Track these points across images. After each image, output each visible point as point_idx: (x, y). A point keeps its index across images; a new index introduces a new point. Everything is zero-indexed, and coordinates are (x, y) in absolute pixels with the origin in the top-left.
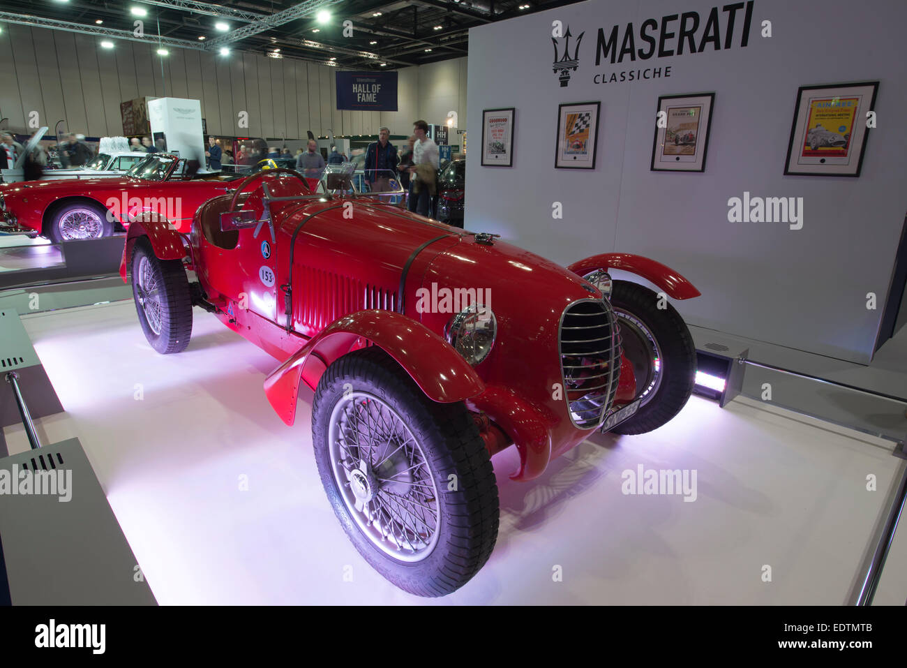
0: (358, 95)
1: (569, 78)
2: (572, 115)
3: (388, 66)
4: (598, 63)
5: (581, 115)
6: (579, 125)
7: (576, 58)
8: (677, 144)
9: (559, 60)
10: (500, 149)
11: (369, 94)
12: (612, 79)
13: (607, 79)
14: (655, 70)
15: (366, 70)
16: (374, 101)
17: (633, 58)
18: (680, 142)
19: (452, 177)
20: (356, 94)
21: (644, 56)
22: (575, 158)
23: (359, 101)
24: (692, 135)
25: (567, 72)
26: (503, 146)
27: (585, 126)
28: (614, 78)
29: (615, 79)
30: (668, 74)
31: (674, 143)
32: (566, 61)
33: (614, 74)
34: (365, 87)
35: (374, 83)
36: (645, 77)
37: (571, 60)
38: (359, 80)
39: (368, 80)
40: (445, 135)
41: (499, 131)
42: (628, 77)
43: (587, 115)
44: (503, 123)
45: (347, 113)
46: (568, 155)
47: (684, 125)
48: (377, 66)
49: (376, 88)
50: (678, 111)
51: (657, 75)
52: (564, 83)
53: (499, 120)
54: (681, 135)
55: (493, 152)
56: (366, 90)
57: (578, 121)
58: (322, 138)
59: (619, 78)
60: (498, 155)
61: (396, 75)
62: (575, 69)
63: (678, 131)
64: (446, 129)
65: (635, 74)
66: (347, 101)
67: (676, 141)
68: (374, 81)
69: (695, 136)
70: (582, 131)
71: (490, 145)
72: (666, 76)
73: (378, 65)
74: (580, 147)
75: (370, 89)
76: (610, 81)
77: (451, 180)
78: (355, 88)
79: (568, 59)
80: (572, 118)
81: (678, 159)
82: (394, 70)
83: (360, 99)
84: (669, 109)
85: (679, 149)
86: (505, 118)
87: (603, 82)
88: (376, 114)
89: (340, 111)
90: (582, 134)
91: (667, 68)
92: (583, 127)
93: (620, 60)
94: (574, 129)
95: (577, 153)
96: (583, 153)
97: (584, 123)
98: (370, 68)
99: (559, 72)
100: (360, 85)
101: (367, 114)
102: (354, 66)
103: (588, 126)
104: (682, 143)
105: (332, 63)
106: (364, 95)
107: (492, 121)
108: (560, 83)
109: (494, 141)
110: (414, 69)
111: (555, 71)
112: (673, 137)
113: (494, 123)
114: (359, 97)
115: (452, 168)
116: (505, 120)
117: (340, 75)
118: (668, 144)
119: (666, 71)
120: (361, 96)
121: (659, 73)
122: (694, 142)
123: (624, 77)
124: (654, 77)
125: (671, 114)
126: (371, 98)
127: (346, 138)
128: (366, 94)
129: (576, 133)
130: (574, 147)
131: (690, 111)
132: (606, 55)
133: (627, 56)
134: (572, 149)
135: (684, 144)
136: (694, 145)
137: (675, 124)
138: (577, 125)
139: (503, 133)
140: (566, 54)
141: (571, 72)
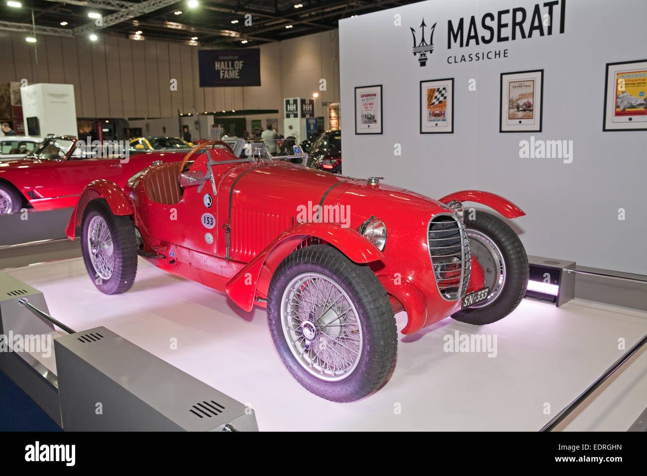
0: (221, 72)
1: (426, 59)
2: (431, 89)
3: (249, 42)
4: (449, 47)
5: (439, 89)
6: (438, 97)
7: (431, 43)
8: (518, 111)
9: (417, 45)
10: (370, 119)
11: (232, 70)
12: (462, 60)
13: (458, 59)
14: (496, 52)
15: (228, 48)
16: (237, 77)
17: (477, 43)
18: (521, 109)
19: (326, 147)
20: (219, 71)
21: (486, 42)
22: (436, 125)
23: (221, 77)
24: (529, 103)
25: (424, 55)
26: (373, 117)
27: (443, 98)
28: (463, 59)
29: (465, 60)
30: (506, 55)
31: (516, 110)
32: (423, 45)
33: (463, 56)
34: (228, 64)
35: (236, 60)
36: (488, 58)
37: (427, 45)
38: (221, 58)
39: (230, 57)
40: (311, 107)
41: (369, 104)
42: (475, 58)
43: (444, 89)
44: (372, 97)
45: (209, 90)
46: (431, 122)
47: (522, 95)
48: (238, 43)
49: (239, 65)
50: (517, 84)
51: (497, 56)
52: (423, 64)
53: (369, 95)
54: (521, 103)
55: (365, 122)
56: (228, 67)
57: (437, 94)
58: (184, 116)
59: (467, 59)
60: (370, 125)
61: (258, 51)
62: (431, 52)
63: (518, 100)
64: (312, 102)
65: (480, 56)
66: (209, 78)
67: (518, 107)
68: (236, 57)
69: (532, 103)
70: (440, 102)
71: (363, 116)
72: (505, 56)
73: (240, 42)
74: (441, 115)
75: (233, 66)
76: (461, 61)
77: (325, 150)
78: (217, 66)
79: (425, 44)
80: (431, 92)
81: (520, 122)
82: (256, 47)
83: (223, 76)
84: (510, 82)
85: (521, 114)
86: (374, 93)
87: (455, 62)
88: (238, 89)
89: (202, 89)
90: (440, 105)
91: (505, 51)
92: (441, 99)
93: (467, 45)
94: (434, 100)
95: (439, 120)
96: (443, 120)
97: (442, 95)
98: (231, 45)
99: (418, 55)
100: (222, 63)
101: (229, 90)
102: (216, 44)
103: (445, 98)
104: (522, 109)
105: (193, 42)
106: (226, 72)
107: (363, 96)
108: (419, 64)
109: (366, 113)
110: (275, 45)
111: (415, 54)
112: (515, 104)
113: (365, 98)
114: (222, 74)
115: (325, 139)
116: (375, 95)
117: (201, 53)
118: (512, 111)
119: (505, 53)
120: (224, 73)
121: (499, 54)
122: (531, 108)
123: (472, 58)
124: (495, 57)
125: (511, 86)
126: (234, 75)
127: (209, 114)
128: (228, 71)
129: (435, 104)
130: (436, 115)
131: (526, 83)
132: (455, 41)
133: (473, 41)
134: (433, 118)
135: (524, 110)
136: (532, 110)
137: (515, 94)
138: (436, 97)
139: (374, 106)
140: (423, 40)
141: (428, 54)
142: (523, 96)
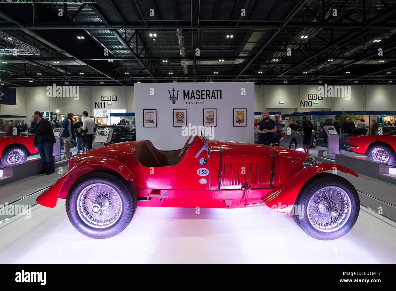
4: (184, 99)
5: (180, 112)
7: (177, 97)
9: (171, 97)
14: (201, 102)
21: (198, 99)
25: (174, 100)
26: (152, 121)
28: (189, 103)
36: (198, 104)
37: (175, 97)
41: (150, 116)
43: (183, 112)
44: (152, 114)
50: (208, 112)
51: (201, 104)
52: (174, 103)
53: (150, 113)
54: (210, 118)
55: (148, 123)
57: (180, 114)
59: (191, 103)
60: (150, 124)
62: (177, 100)
65: (196, 103)
67: (209, 119)
69: (213, 118)
70: (182, 116)
71: (147, 120)
72: (204, 104)
74: (182, 121)
80: (178, 113)
81: (210, 124)
84: (206, 112)
85: (210, 121)
86: (152, 112)
87: (187, 104)
91: (204, 102)
92: (182, 115)
93: (191, 99)
94: (179, 116)
95: (180, 123)
96: (182, 123)
99: (172, 100)
103: (183, 115)
109: (149, 119)
111: (171, 100)
113: (148, 114)
118: (207, 120)
123: (193, 103)
130: (179, 121)
131: (211, 112)
132: (186, 97)
133: (193, 98)
134: (178, 122)
135: (211, 120)
136: (213, 120)
137: (208, 115)
138: (180, 115)
139: (152, 117)
140: (174, 95)
141: (176, 100)
142: (210, 116)
